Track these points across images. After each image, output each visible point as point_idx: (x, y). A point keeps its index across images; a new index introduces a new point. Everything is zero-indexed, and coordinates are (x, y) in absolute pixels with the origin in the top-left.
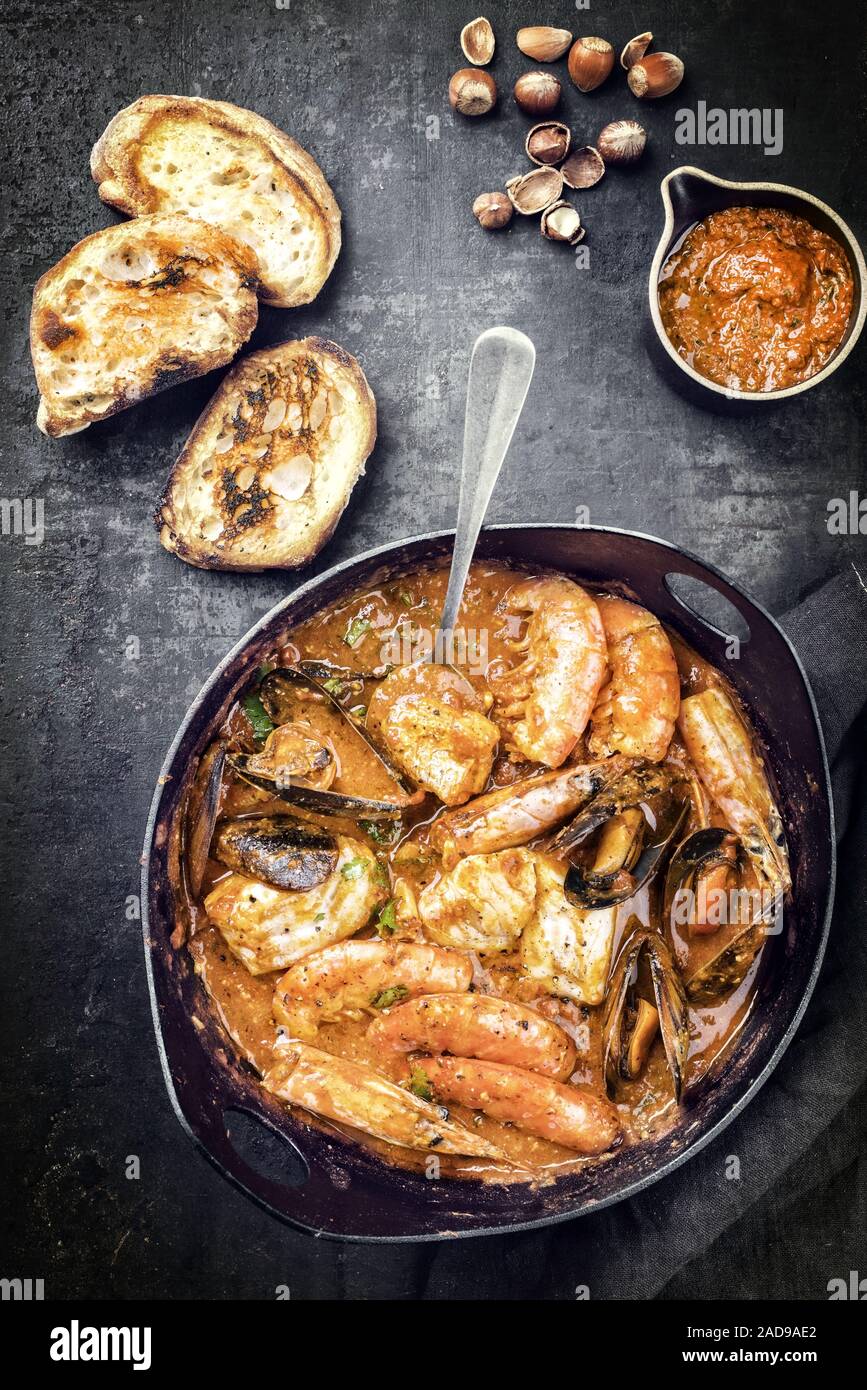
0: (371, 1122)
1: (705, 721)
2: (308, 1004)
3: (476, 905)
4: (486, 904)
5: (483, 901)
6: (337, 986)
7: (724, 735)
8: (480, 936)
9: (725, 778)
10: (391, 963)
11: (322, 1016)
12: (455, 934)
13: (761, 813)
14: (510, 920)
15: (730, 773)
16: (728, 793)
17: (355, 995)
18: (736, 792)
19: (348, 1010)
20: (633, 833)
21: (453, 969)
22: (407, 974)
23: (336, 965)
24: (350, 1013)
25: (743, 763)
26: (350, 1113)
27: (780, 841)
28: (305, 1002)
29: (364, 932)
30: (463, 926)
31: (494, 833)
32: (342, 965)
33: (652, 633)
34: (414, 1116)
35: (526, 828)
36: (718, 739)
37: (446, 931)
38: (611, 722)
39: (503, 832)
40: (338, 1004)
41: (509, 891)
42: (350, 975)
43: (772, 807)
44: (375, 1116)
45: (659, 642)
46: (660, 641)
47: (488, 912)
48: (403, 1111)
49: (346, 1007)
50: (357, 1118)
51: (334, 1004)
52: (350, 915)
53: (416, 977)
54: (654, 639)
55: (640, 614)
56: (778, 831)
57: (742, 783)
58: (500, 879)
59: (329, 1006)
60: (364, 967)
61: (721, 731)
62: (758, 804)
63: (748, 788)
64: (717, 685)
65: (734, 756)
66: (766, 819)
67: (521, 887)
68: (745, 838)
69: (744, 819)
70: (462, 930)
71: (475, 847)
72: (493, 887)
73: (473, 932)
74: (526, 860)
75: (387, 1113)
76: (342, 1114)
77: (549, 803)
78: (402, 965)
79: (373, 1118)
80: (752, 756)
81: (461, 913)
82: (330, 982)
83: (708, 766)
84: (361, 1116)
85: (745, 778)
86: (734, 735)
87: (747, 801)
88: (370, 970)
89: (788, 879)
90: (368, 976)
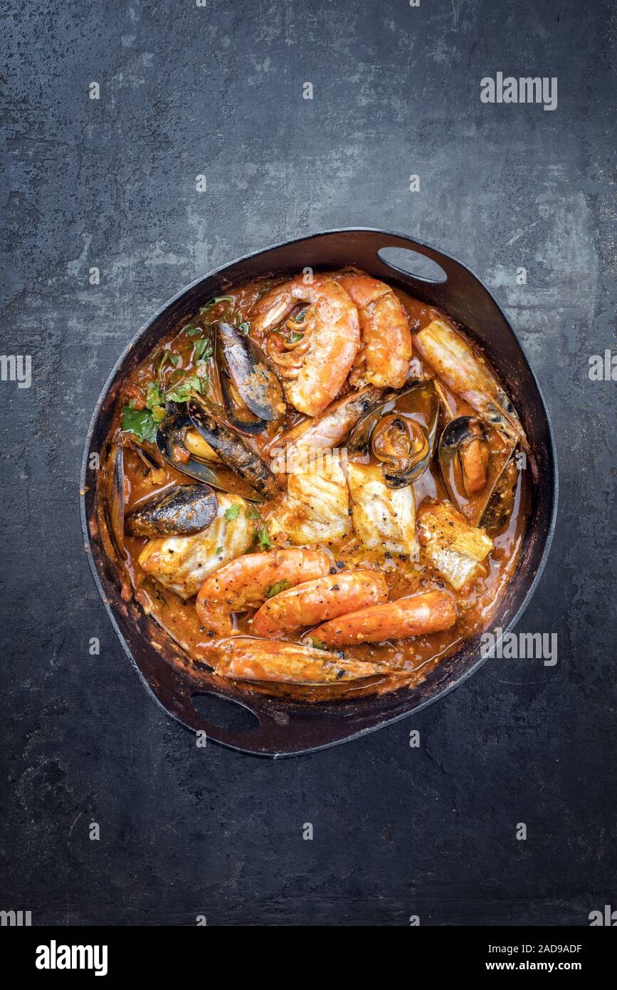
0: (293, 675)
1: (436, 344)
2: (222, 604)
6: (240, 588)
7: (451, 349)
9: (461, 377)
10: (275, 565)
11: (233, 610)
13: (491, 394)
15: (463, 373)
16: (466, 387)
17: (253, 592)
18: (471, 386)
19: (250, 602)
21: (317, 562)
22: (287, 571)
23: (238, 574)
24: (251, 604)
25: (470, 364)
26: (278, 673)
27: (510, 409)
28: (220, 603)
29: (252, 548)
30: (309, 523)
32: (242, 573)
33: (388, 298)
34: (320, 662)
36: (449, 353)
37: (300, 529)
38: (366, 364)
40: (242, 600)
42: (248, 579)
43: (498, 388)
44: (294, 670)
45: (393, 305)
46: (393, 303)
48: (312, 661)
49: (248, 601)
50: (283, 675)
51: (240, 601)
52: (240, 542)
53: (293, 572)
54: (388, 303)
55: (378, 286)
56: (506, 403)
57: (473, 378)
59: (237, 602)
60: (257, 571)
61: (449, 347)
62: (488, 388)
63: (477, 380)
64: (437, 317)
65: (462, 362)
66: (496, 397)
68: (486, 415)
69: (481, 402)
70: (310, 526)
75: (301, 665)
76: (273, 675)
77: (335, 426)
78: (283, 565)
79: (293, 672)
80: (475, 358)
82: (235, 586)
83: (447, 373)
84: (285, 672)
85: (474, 375)
86: (459, 348)
87: (480, 390)
88: (261, 573)
89: (523, 433)
90: (260, 577)
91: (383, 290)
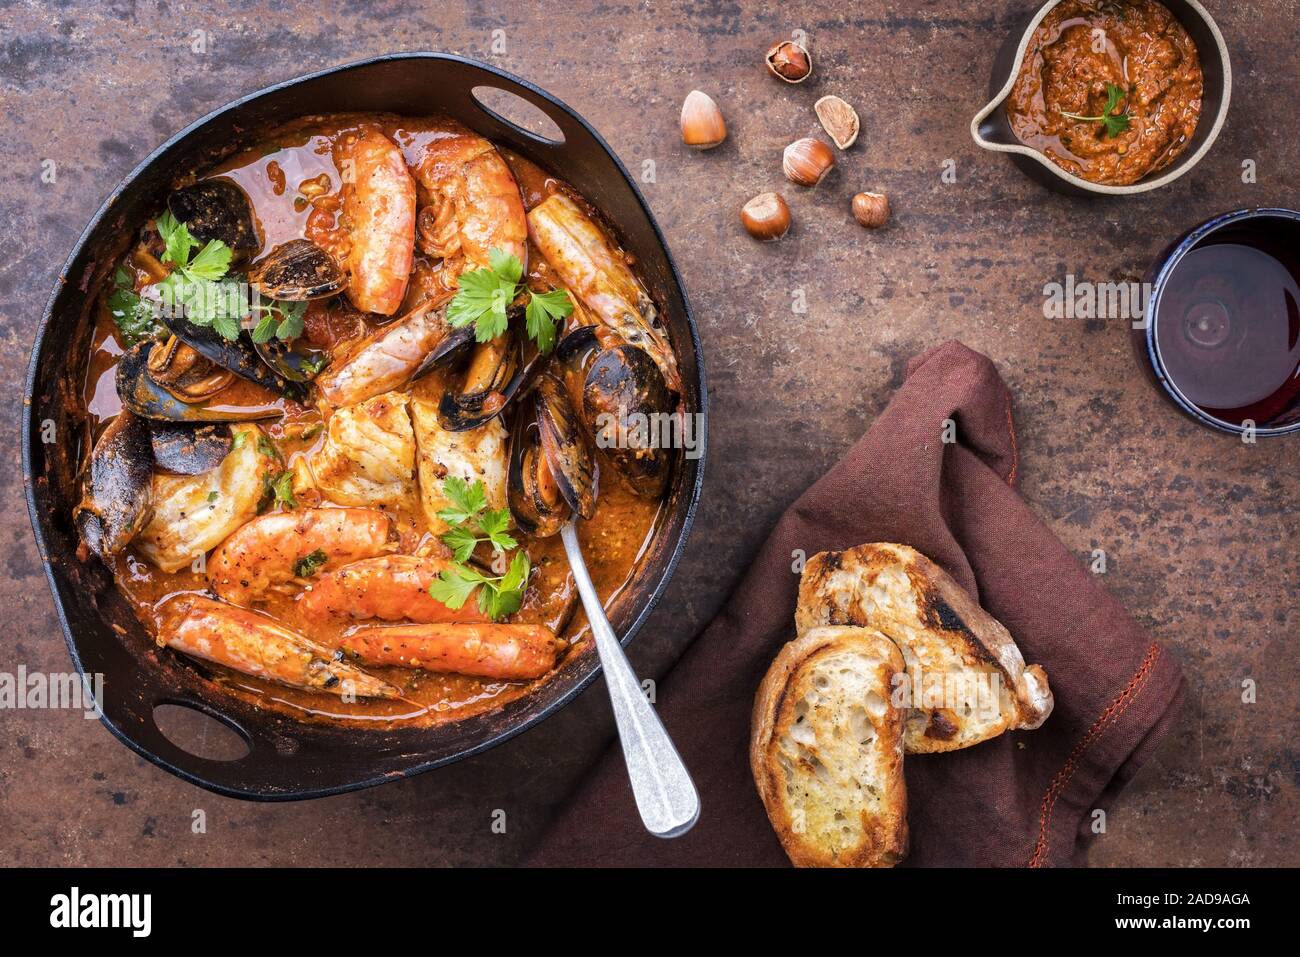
0: (264, 664)
1: (554, 225)
2: (235, 586)
3: (352, 455)
4: (364, 454)
5: (359, 450)
6: (257, 563)
7: (575, 234)
8: (374, 486)
9: (587, 274)
10: (302, 531)
11: (252, 595)
12: (349, 488)
13: (629, 299)
14: (396, 465)
15: (590, 269)
16: (593, 289)
17: (278, 569)
18: (600, 286)
19: (276, 585)
20: (501, 353)
21: (366, 526)
22: (321, 538)
23: (252, 543)
24: (278, 588)
25: (601, 256)
26: (244, 656)
27: (656, 324)
28: (232, 585)
29: (265, 504)
30: (354, 479)
31: (362, 381)
32: (256, 541)
33: (486, 158)
34: (308, 656)
35: (393, 371)
36: (571, 238)
37: (340, 487)
38: (463, 255)
39: (370, 379)
40: (264, 582)
41: (383, 436)
42: (266, 549)
43: (640, 293)
44: (270, 658)
45: (495, 167)
46: (495, 165)
47: (367, 459)
48: (296, 651)
49: (273, 583)
50: (252, 661)
51: (260, 582)
52: (243, 488)
53: (330, 539)
54: (488, 163)
55: (474, 142)
56: (652, 315)
57: (603, 274)
58: (369, 425)
59: (255, 584)
60: (277, 539)
61: (572, 231)
62: (624, 291)
63: (610, 278)
64: (558, 190)
65: (590, 251)
66: (636, 304)
67: (395, 430)
68: (621, 330)
69: (615, 311)
70: (354, 483)
71: (346, 398)
72: (365, 435)
73: (365, 483)
74: (394, 403)
75: (281, 654)
76: (236, 658)
77: (410, 341)
78: (313, 530)
79: (266, 660)
80: (608, 248)
81: (346, 467)
82: (249, 560)
83: (569, 268)
84: (254, 657)
85: (605, 271)
86: (587, 233)
87: (613, 291)
88: (283, 541)
89: (672, 360)
90: (283, 547)
91: (482, 147)
